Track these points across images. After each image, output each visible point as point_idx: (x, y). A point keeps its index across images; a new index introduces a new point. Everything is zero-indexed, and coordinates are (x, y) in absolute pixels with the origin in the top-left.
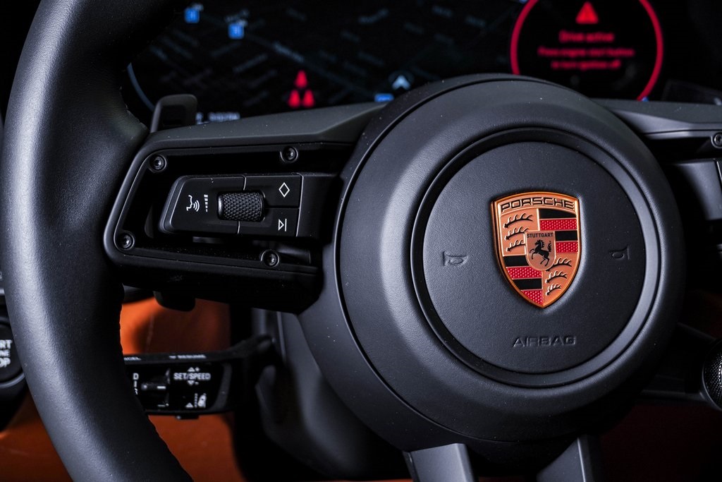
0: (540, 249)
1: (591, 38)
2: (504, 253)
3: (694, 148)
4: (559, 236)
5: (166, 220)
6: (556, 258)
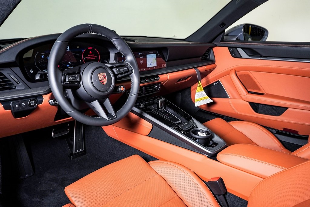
1: (91, 55)
2: (100, 80)
3: (113, 67)
5: (67, 80)
6: (104, 79)
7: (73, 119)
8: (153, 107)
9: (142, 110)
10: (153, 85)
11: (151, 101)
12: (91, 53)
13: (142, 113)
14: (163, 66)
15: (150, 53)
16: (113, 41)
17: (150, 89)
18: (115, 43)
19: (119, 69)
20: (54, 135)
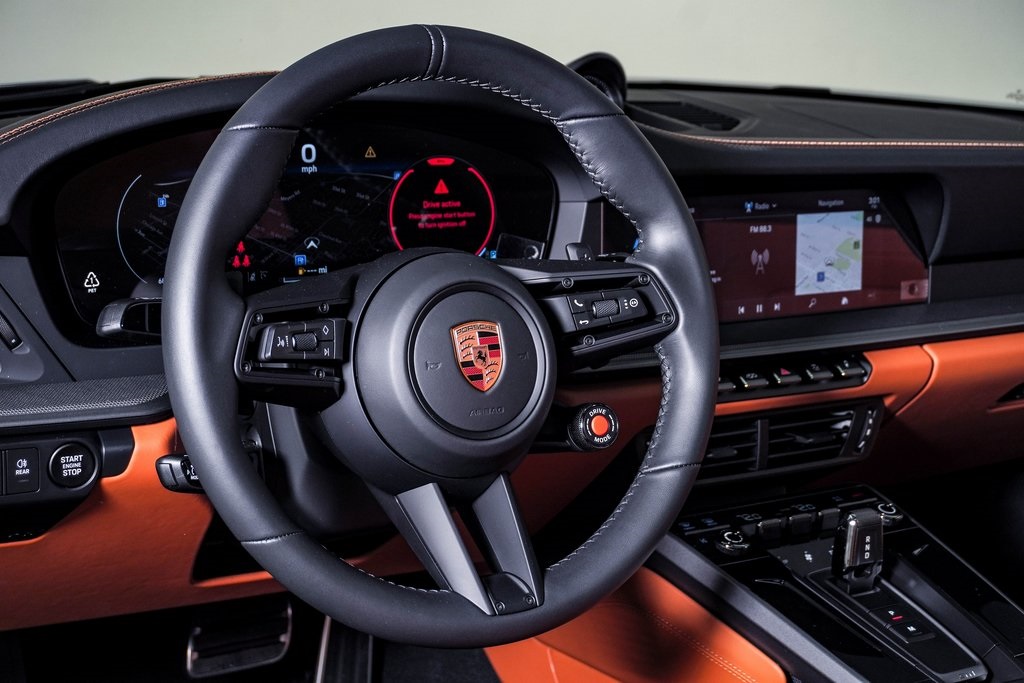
0: (481, 357)
1: (444, 205)
2: (461, 360)
3: (552, 289)
4: (491, 347)
5: (266, 353)
6: (490, 360)
7: (274, 581)
8: (809, 557)
9: (727, 569)
10: (828, 410)
11: (803, 515)
12: (445, 191)
13: (723, 585)
14: (905, 295)
15: (821, 203)
16: (571, 129)
17: (800, 439)
18: (580, 141)
19: (589, 304)
20: (194, 662)
